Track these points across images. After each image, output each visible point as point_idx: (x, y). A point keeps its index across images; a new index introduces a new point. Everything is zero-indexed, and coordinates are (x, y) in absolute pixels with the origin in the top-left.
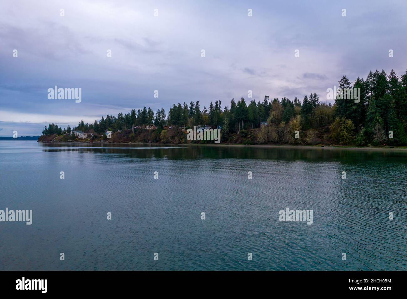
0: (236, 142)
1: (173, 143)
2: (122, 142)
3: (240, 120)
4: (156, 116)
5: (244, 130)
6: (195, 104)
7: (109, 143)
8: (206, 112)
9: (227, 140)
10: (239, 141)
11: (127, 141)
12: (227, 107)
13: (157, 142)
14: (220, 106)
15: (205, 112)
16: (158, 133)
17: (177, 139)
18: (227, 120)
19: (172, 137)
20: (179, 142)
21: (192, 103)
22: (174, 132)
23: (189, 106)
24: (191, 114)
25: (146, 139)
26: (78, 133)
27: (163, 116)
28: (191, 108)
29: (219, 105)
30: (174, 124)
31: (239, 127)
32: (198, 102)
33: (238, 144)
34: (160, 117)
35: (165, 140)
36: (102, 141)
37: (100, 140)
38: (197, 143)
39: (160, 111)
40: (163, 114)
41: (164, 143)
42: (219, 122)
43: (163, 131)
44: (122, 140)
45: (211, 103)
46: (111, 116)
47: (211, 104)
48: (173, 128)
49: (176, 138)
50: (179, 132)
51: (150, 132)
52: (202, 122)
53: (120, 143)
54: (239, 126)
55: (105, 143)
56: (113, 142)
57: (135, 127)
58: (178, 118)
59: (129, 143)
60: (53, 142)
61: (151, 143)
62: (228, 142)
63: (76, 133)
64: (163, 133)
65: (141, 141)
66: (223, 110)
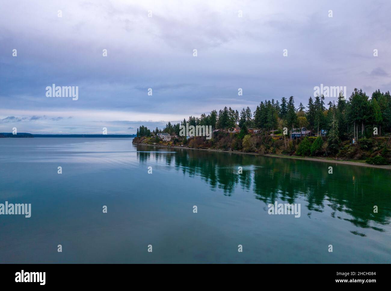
0: (351, 157)
1: (257, 152)
2: (201, 148)
3: (359, 123)
4: (241, 116)
5: (365, 138)
6: (288, 100)
7: (188, 148)
8: (303, 110)
9: (336, 151)
10: (358, 155)
11: (206, 147)
12: (332, 102)
13: (238, 149)
14: (322, 101)
15: (301, 111)
16: (240, 139)
17: (262, 148)
18: (335, 123)
19: (257, 144)
20: (266, 151)
21: (284, 100)
22: (260, 138)
23: (281, 103)
24: (283, 113)
25: (226, 145)
26: (163, 135)
27: (249, 117)
28: (283, 105)
29: (320, 100)
30: (260, 127)
31: (356, 133)
32: (291, 98)
33: (355, 160)
34: (245, 117)
35: (248, 148)
36: (182, 146)
37: (180, 145)
38: (291, 155)
39: (245, 110)
40: (249, 114)
41: (247, 152)
42: (323, 124)
43: (246, 136)
44: (201, 146)
45: (311, 98)
46: (194, 117)
47: (311, 100)
48: (259, 133)
49: (262, 146)
50: (266, 138)
51: (231, 137)
52: (297, 125)
53: (199, 148)
54: (356, 130)
55: (185, 148)
56: (193, 147)
57: (217, 130)
58: (265, 120)
59: (208, 150)
60: (142, 144)
61: (232, 150)
62: (337, 155)
63: (161, 136)
64: (246, 139)
65: (221, 148)
66: (327, 107)
